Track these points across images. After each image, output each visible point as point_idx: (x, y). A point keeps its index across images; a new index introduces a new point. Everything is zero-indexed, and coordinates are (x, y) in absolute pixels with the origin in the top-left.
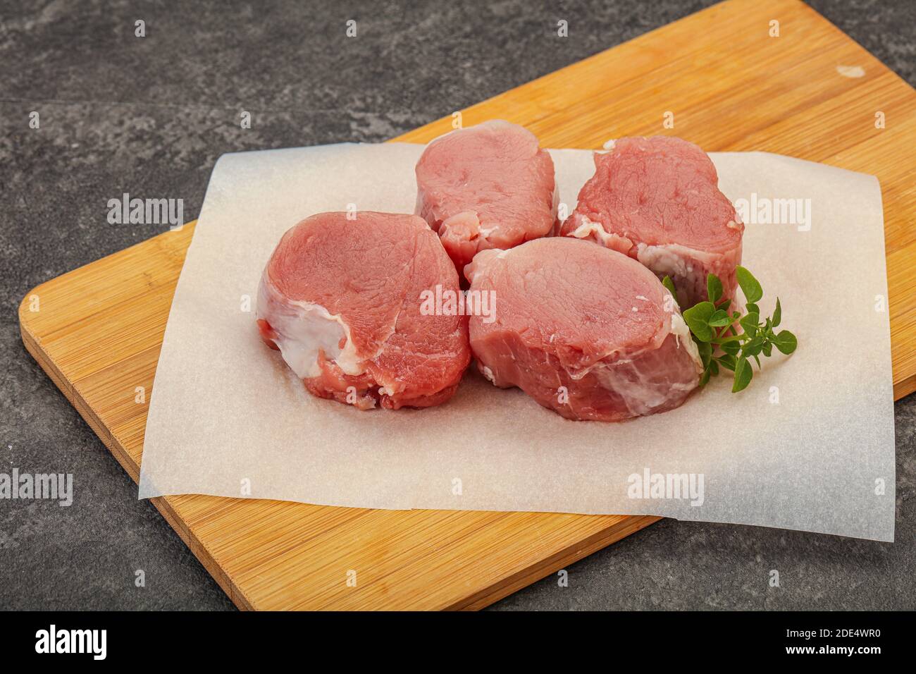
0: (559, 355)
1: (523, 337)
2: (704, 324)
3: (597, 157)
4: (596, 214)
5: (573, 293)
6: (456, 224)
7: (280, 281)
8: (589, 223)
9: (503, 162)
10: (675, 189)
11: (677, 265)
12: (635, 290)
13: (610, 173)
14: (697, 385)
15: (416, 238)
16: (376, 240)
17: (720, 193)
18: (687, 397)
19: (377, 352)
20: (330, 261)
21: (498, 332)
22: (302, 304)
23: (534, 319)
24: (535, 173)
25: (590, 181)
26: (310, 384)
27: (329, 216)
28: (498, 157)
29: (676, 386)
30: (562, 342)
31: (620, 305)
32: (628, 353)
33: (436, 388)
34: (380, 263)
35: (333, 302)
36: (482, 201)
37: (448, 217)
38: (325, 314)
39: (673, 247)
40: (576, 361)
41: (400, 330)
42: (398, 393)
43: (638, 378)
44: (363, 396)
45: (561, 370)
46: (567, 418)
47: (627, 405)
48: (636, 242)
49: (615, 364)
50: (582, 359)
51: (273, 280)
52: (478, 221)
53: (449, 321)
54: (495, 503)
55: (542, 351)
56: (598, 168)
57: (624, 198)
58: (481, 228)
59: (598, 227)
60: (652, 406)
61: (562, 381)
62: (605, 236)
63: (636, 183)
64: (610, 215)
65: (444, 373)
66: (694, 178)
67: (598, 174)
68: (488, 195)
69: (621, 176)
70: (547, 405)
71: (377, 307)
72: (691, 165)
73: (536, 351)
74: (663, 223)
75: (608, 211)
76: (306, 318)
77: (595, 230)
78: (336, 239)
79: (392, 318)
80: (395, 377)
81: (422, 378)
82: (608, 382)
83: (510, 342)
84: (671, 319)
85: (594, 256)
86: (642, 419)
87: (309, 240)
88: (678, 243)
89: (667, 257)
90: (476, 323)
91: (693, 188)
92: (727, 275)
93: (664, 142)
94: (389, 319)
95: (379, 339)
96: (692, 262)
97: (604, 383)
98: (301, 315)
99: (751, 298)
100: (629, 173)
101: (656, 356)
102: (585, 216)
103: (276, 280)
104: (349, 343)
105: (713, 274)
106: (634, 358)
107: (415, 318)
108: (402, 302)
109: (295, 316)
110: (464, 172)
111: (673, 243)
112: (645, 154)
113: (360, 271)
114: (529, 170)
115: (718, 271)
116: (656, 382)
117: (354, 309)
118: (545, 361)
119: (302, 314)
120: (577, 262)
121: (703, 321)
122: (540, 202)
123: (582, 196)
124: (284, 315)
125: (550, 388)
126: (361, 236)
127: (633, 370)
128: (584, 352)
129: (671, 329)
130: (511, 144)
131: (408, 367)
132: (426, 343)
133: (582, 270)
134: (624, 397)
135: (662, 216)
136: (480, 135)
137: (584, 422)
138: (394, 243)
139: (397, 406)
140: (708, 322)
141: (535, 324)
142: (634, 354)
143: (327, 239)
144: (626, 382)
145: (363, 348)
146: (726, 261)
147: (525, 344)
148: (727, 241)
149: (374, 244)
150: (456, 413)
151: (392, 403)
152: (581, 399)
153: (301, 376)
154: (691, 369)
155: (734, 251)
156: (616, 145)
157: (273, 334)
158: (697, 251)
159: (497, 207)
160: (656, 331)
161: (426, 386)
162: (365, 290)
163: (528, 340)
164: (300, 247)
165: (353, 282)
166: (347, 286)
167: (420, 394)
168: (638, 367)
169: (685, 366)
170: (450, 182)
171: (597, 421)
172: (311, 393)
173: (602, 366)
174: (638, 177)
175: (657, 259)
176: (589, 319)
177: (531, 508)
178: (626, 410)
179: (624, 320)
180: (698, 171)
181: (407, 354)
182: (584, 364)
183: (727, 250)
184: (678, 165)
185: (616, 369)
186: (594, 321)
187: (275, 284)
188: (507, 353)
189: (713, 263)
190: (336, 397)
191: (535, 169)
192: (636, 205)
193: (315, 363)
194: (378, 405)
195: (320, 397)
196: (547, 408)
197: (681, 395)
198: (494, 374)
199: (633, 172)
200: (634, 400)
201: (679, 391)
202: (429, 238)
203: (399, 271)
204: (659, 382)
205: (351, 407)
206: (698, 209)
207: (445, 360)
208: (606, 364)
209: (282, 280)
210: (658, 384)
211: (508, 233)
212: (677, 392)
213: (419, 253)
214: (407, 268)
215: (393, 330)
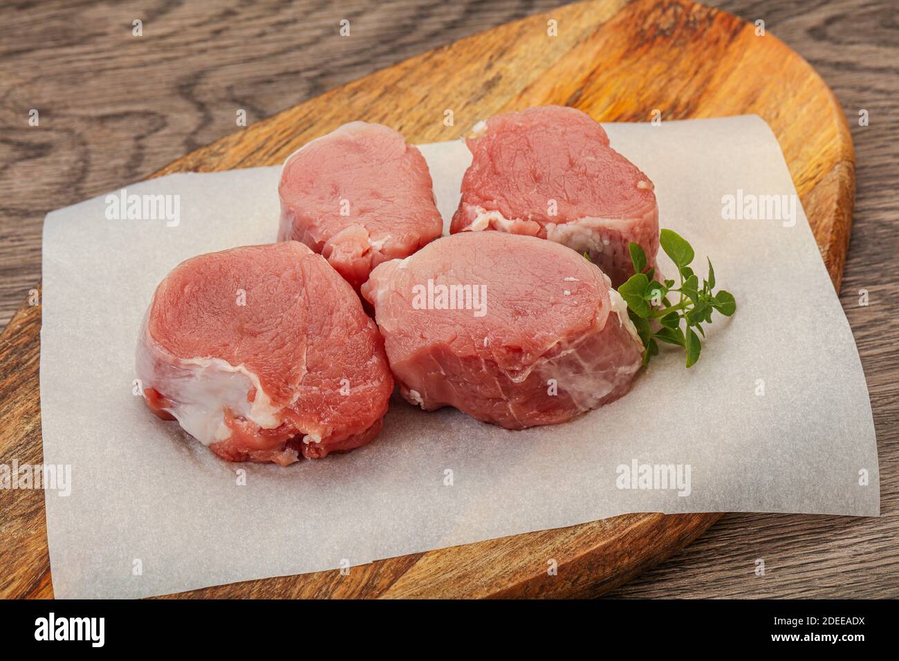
0: (497, 359)
1: (454, 347)
2: (640, 298)
3: (470, 143)
4: (490, 202)
5: (494, 289)
6: (342, 242)
7: (166, 340)
8: (484, 213)
9: (372, 166)
10: (568, 158)
11: (591, 240)
12: (560, 272)
13: (490, 156)
14: (641, 366)
15: (301, 265)
16: (258, 276)
17: (618, 154)
18: (633, 381)
19: (292, 397)
20: (216, 308)
21: (422, 348)
22: (197, 361)
23: (461, 325)
24: (411, 171)
25: (470, 169)
26: (219, 449)
27: (199, 259)
28: (365, 162)
29: (622, 370)
30: (497, 343)
31: (549, 291)
32: (570, 341)
33: (366, 424)
34: (269, 300)
35: (231, 352)
36: (362, 212)
37: (331, 236)
38: (225, 366)
39: (586, 221)
40: (516, 362)
41: (313, 368)
42: (326, 438)
43: (583, 368)
44: (284, 450)
45: (500, 375)
46: (510, 430)
47: (575, 401)
48: (543, 223)
49: (558, 357)
50: (523, 358)
51: (158, 341)
52: (367, 234)
53: (363, 347)
54: (462, 536)
55: (476, 358)
56: (473, 153)
57: (517, 179)
58: (372, 240)
59: (496, 216)
60: (600, 397)
61: (502, 387)
62: (506, 223)
63: (525, 161)
64: (506, 200)
65: (371, 405)
66: (586, 144)
67: (476, 159)
68: (368, 205)
69: (505, 156)
70: (487, 420)
71: (281, 348)
72: (577, 131)
73: (470, 360)
74: (568, 197)
75: (503, 196)
76: (204, 376)
77: (494, 219)
78: (214, 284)
79: (300, 357)
80: (319, 421)
81: (349, 416)
83: (439, 354)
84: (609, 296)
85: (505, 246)
86: (592, 413)
87: (186, 290)
88: (589, 215)
89: (580, 233)
90: (395, 343)
91: (588, 155)
92: (648, 240)
93: (539, 112)
94: (297, 358)
95: (291, 383)
96: (607, 233)
98: (197, 375)
99: (681, 262)
100: (512, 152)
101: (600, 338)
102: (478, 206)
103: (162, 341)
104: (261, 394)
105: (633, 242)
106: (577, 347)
107: (325, 352)
108: (305, 338)
109: (190, 376)
110: (333, 185)
111: (584, 217)
112: (523, 129)
113: (250, 313)
114: (404, 169)
115: (639, 237)
116: (602, 370)
117: (257, 355)
118: (482, 369)
119: (198, 373)
120: (488, 256)
121: (638, 295)
122: (425, 201)
123: (466, 187)
124: (174, 378)
125: (488, 399)
126: (241, 275)
127: (577, 360)
128: (524, 350)
129: (611, 306)
130: (375, 146)
131: (331, 407)
133: (496, 263)
134: (570, 393)
135: (564, 191)
136: (339, 142)
137: (531, 430)
138: (278, 276)
139: (323, 454)
140: (643, 296)
141: (463, 330)
142: (576, 342)
143: (205, 286)
144: (571, 375)
145: (276, 397)
146: (645, 225)
147: (456, 355)
148: (642, 204)
149: (257, 281)
150: (389, 447)
151: (317, 450)
152: (524, 404)
153: (206, 442)
154: (634, 349)
155: (651, 213)
156: (489, 126)
157: (165, 402)
158: (613, 221)
159: (382, 214)
160: (596, 312)
161: (356, 424)
162: (262, 332)
163: (459, 349)
164: (178, 299)
165: (246, 326)
166: (241, 331)
167: (349, 434)
168: (581, 356)
169: (628, 346)
170: (321, 198)
171: (544, 425)
172: (222, 458)
173: (545, 361)
174: (525, 154)
176: (519, 313)
177: (503, 533)
178: (574, 406)
179: (558, 306)
180: (587, 136)
181: (327, 393)
182: (526, 363)
183: (644, 213)
184: (564, 133)
185: (559, 363)
186: (524, 314)
188: (436, 369)
189: (632, 230)
190: (252, 457)
191: (408, 167)
192: (532, 184)
193: (222, 424)
194: (301, 457)
195: (233, 461)
196: (486, 422)
197: (628, 378)
198: (422, 396)
199: (518, 150)
200: (581, 393)
201: (625, 375)
202: (316, 263)
203: (292, 306)
204: (605, 369)
205: (273, 465)
206: (601, 176)
207: (370, 391)
208: (548, 358)
209: (169, 339)
210: (604, 372)
211: (403, 240)
212: (623, 377)
213: (310, 280)
214: (301, 299)
215: (304, 370)
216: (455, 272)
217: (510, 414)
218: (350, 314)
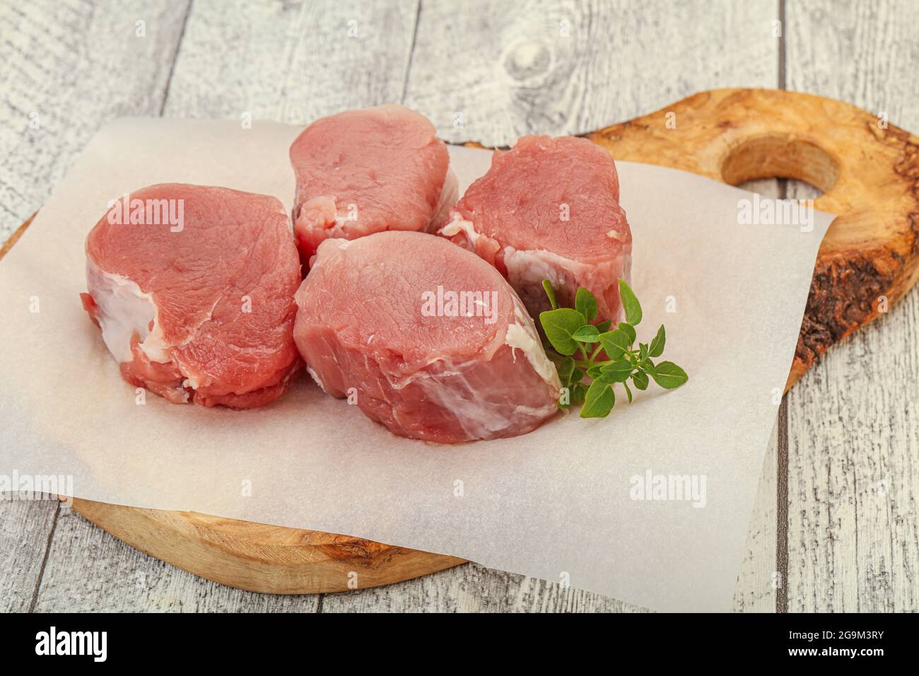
0: (378, 359)
1: (341, 336)
4: (469, 212)
6: (311, 209)
7: (98, 249)
8: (460, 220)
10: (564, 191)
11: (547, 275)
14: (551, 412)
15: (264, 221)
16: (220, 218)
19: (185, 339)
20: (160, 235)
21: (316, 327)
22: (116, 278)
24: (421, 164)
26: (124, 369)
27: (174, 187)
28: (383, 143)
29: (521, 409)
30: (381, 345)
32: (455, 363)
33: (245, 386)
34: (218, 244)
35: (147, 279)
36: (350, 187)
37: (306, 201)
38: (137, 291)
39: (543, 253)
40: (396, 368)
41: (217, 318)
42: (204, 387)
43: (472, 395)
44: (175, 388)
45: (382, 377)
46: (396, 435)
47: (463, 426)
48: (504, 246)
49: (440, 375)
50: (403, 366)
51: (90, 250)
52: (335, 208)
53: (274, 312)
55: (360, 353)
57: (504, 197)
58: (338, 215)
59: (468, 227)
60: (493, 430)
61: (384, 390)
62: (474, 236)
63: (523, 182)
64: (483, 214)
65: (256, 370)
66: (589, 183)
67: (490, 172)
68: (358, 182)
69: (508, 174)
70: (375, 419)
71: (196, 290)
72: (590, 169)
73: (355, 352)
74: (538, 228)
75: (483, 210)
76: (120, 294)
77: (465, 229)
79: (211, 304)
80: (202, 369)
82: (437, 396)
83: (329, 341)
84: (508, 330)
86: (481, 442)
88: (547, 249)
89: (538, 265)
91: (583, 193)
92: (601, 291)
94: (207, 305)
95: (190, 326)
96: (563, 272)
97: (432, 397)
98: (115, 291)
99: (631, 320)
101: (490, 369)
102: (458, 213)
103: (94, 249)
104: (156, 326)
105: (585, 289)
106: (463, 370)
107: (236, 306)
108: (228, 287)
109: (111, 291)
110: (341, 155)
111: (542, 249)
112: (544, 153)
113: (191, 250)
114: (414, 160)
115: (591, 286)
116: (495, 402)
117: (169, 289)
118: (364, 365)
120: (423, 260)
122: (415, 195)
124: (102, 290)
125: (374, 398)
127: (464, 384)
128: (405, 357)
129: (505, 339)
130: (403, 131)
131: (217, 359)
132: (242, 335)
133: (426, 270)
134: (458, 416)
135: (538, 220)
136: (372, 118)
137: (416, 441)
138: (239, 224)
139: (209, 403)
140: (572, 333)
141: (355, 321)
142: (463, 365)
144: (459, 398)
145: (170, 333)
146: (599, 274)
147: (342, 344)
148: (602, 251)
149: (217, 223)
152: (410, 413)
153: (119, 360)
154: (542, 392)
155: (608, 263)
157: (96, 311)
158: (567, 261)
159: (365, 195)
160: (487, 341)
161: (235, 383)
162: (191, 270)
163: (346, 338)
165: (179, 260)
166: (170, 263)
167: (228, 390)
168: (468, 381)
169: (532, 387)
170: (323, 165)
172: (126, 379)
173: (425, 376)
174: (527, 177)
175: (527, 267)
176: (418, 321)
177: (323, 527)
178: (461, 431)
179: (455, 325)
180: (596, 176)
181: (219, 345)
182: (405, 372)
183: (601, 261)
184: (576, 167)
185: (443, 381)
186: (423, 324)
187: (92, 253)
188: (329, 355)
189: (584, 274)
190: (148, 386)
191: (421, 159)
192: (514, 205)
193: (129, 346)
194: (190, 400)
195: (133, 384)
197: (530, 420)
198: (320, 377)
199: (524, 171)
200: (469, 420)
201: (526, 415)
202: (278, 222)
204: (498, 403)
205: (163, 399)
206: (581, 216)
207: (260, 356)
208: (430, 374)
209: (100, 249)
210: (498, 405)
211: (366, 224)
212: (524, 416)
213: (262, 236)
214: (245, 250)
215: (208, 317)
216: (385, 266)
217: (394, 419)
218: (279, 280)
